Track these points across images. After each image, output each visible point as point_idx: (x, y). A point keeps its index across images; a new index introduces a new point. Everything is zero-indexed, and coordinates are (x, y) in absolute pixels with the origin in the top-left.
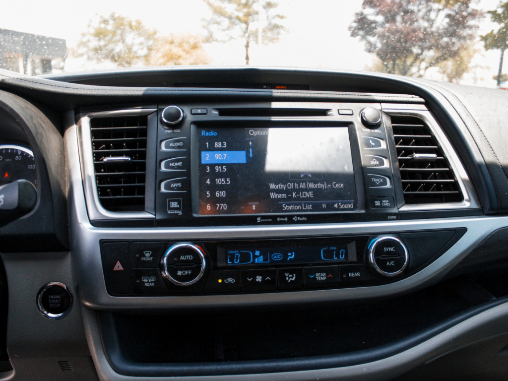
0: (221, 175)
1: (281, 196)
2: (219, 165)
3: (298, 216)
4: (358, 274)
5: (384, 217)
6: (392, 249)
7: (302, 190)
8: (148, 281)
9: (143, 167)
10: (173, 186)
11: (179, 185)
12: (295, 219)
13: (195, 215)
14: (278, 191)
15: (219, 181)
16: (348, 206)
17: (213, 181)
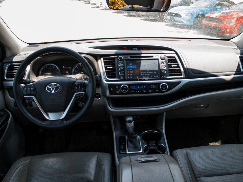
0: (131, 71)
1: (143, 75)
2: (130, 68)
3: (146, 79)
4: (158, 91)
5: (164, 79)
6: (164, 86)
7: (147, 74)
8: (118, 92)
9: (115, 69)
10: (121, 73)
11: (123, 73)
12: (146, 80)
13: (126, 79)
14: (142, 74)
15: (131, 72)
16: (156, 77)
17: (129, 72)
